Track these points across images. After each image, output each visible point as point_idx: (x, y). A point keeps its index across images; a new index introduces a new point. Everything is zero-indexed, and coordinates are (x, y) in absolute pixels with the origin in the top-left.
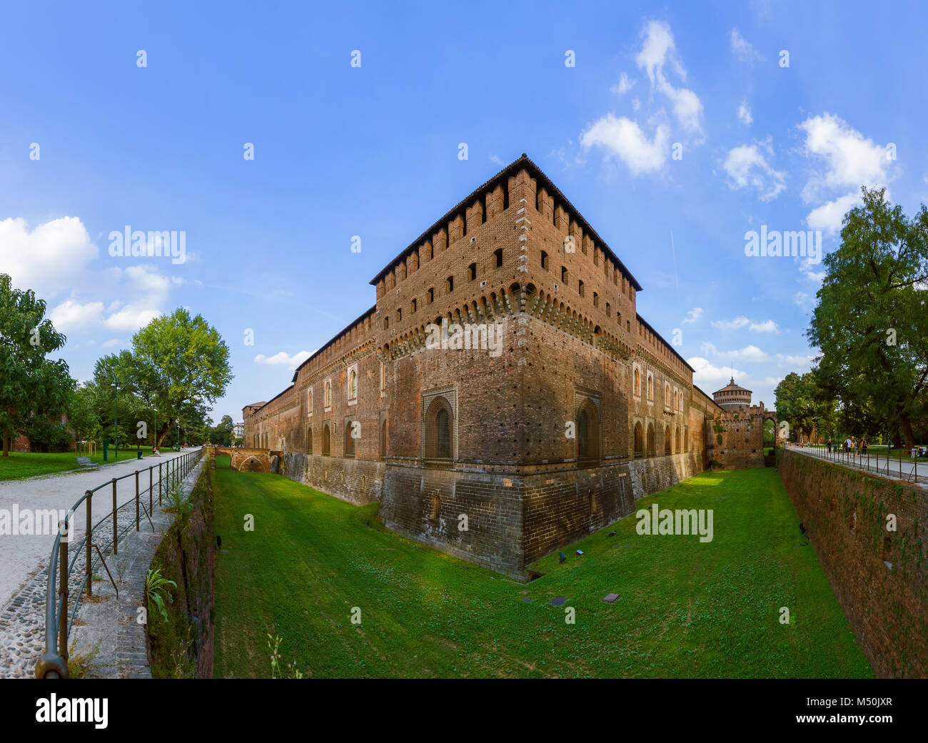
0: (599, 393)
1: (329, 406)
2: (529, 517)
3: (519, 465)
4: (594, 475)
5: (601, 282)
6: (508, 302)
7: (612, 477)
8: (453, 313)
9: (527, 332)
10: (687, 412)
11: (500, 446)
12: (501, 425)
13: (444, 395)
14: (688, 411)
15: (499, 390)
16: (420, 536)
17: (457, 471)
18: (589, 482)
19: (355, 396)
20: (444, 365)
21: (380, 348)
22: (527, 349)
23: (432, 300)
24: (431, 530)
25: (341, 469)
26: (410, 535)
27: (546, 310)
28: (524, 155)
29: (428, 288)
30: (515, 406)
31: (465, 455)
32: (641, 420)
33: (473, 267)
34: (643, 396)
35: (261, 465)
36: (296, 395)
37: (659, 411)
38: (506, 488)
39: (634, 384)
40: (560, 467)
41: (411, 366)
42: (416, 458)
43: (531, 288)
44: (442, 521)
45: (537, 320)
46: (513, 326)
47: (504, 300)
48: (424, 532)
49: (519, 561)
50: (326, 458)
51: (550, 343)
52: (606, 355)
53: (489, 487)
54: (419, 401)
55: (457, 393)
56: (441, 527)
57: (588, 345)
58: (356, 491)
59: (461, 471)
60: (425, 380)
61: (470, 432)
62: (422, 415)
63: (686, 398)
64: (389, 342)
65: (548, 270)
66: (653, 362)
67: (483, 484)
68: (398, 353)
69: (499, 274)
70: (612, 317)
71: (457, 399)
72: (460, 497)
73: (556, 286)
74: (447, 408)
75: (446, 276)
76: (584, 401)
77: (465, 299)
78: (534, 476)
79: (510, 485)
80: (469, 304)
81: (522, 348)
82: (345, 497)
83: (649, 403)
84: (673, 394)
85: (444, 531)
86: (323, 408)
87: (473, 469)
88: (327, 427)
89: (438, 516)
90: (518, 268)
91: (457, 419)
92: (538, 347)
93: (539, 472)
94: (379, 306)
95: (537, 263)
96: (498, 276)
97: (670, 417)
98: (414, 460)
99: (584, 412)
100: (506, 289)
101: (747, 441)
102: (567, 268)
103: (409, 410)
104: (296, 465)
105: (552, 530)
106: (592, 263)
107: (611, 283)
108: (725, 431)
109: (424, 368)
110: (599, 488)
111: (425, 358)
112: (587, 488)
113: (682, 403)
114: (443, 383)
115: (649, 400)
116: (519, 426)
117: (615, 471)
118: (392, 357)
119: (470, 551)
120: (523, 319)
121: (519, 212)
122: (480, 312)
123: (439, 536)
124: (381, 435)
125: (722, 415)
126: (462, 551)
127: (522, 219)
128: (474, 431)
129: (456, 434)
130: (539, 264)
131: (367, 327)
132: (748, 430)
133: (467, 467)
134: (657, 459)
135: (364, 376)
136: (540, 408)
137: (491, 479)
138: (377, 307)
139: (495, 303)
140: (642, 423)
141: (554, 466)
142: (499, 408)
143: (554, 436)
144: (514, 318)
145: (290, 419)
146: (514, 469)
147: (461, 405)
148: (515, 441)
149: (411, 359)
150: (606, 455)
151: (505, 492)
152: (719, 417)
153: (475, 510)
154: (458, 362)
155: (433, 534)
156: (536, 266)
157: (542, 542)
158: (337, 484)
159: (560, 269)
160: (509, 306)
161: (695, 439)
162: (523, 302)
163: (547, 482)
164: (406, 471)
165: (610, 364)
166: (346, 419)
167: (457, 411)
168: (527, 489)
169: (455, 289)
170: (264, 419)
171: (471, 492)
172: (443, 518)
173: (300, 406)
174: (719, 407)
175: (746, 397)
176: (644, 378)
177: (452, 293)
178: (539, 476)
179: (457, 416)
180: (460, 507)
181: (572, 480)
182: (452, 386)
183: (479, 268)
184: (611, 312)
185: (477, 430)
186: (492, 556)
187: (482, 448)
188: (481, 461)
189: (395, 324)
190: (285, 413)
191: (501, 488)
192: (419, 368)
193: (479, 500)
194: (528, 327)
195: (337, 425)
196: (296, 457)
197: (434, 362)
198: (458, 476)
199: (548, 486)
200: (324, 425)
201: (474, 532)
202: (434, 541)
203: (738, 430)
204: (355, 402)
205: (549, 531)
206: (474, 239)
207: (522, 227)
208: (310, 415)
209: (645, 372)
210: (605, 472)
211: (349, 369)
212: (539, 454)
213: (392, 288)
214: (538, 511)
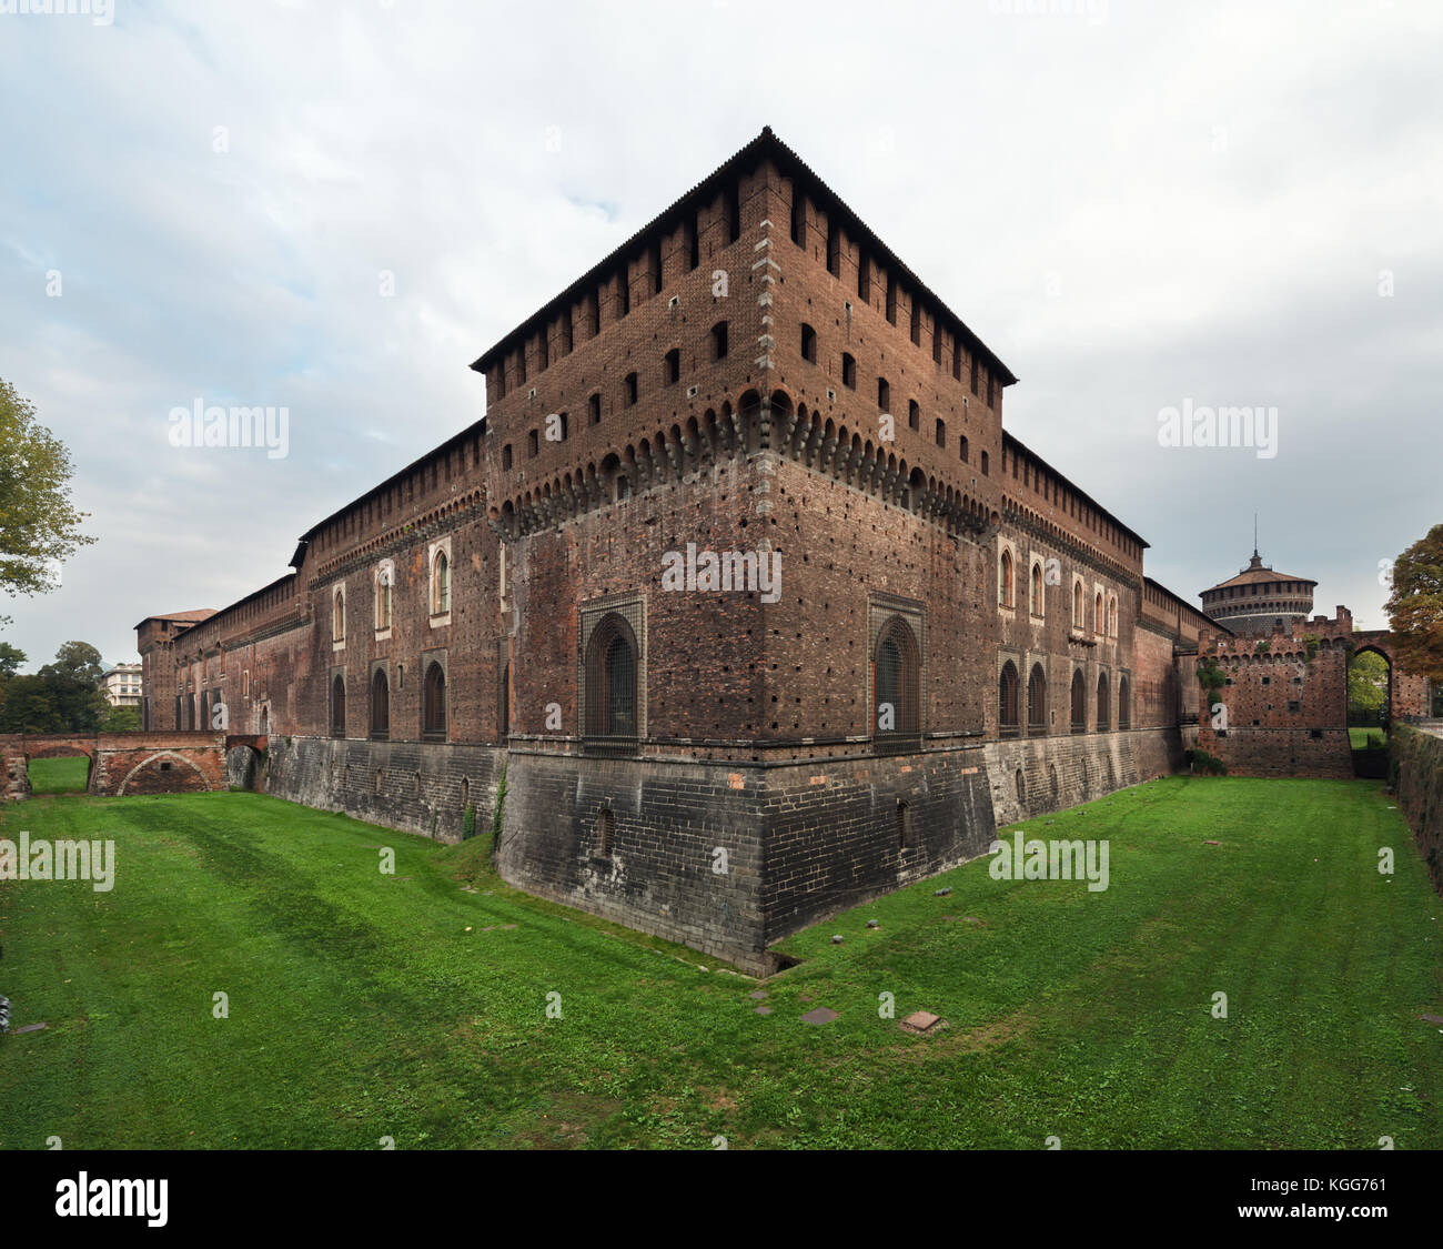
0: (919, 604)
1: (387, 628)
2: (774, 849)
3: (757, 747)
4: (908, 769)
5: (925, 376)
6: (737, 428)
7: (948, 776)
8: (636, 447)
9: (774, 487)
10: (1126, 639)
11: (723, 710)
12: (726, 669)
13: (620, 611)
14: (1131, 639)
15: (721, 602)
16: (573, 894)
17: (644, 761)
18: (897, 782)
19: (448, 608)
20: (621, 551)
21: (494, 509)
22: (774, 521)
23: (598, 420)
24: (595, 880)
25: (415, 766)
26: (554, 893)
27: (810, 443)
28: (767, 131)
29: (590, 393)
30: (749, 632)
31: (660, 728)
32: (1015, 658)
33: (673, 358)
34: (1021, 608)
35: (198, 773)
36: (299, 601)
37: (1058, 637)
38: (734, 792)
39: (999, 583)
40: (838, 752)
41: (560, 552)
42: (568, 738)
43: (780, 399)
44: (616, 859)
45: (793, 463)
46: (747, 476)
47: (730, 424)
48: (582, 885)
49: (756, 935)
50: (379, 745)
51: (820, 509)
52: (937, 527)
53: (703, 790)
54: (574, 623)
55: (646, 606)
56: (615, 872)
57: (898, 509)
58: (447, 812)
59: (653, 761)
60: (586, 580)
61: (669, 684)
62: (580, 650)
63: (1125, 608)
64: (514, 499)
65: (814, 363)
66: (1044, 534)
67: (692, 785)
68: (531, 521)
69: (721, 374)
70: (948, 446)
71: (646, 619)
72: (649, 812)
73: (831, 394)
74: (627, 636)
75: (624, 374)
76: (889, 621)
77: (659, 421)
78: (787, 769)
79: (740, 785)
80: (667, 432)
81: (764, 520)
82: (423, 827)
83: (1033, 621)
84: (1091, 600)
85: (619, 880)
86: (372, 632)
87: (674, 757)
88: (381, 674)
89: (608, 852)
90: (756, 362)
91: (646, 657)
92: (796, 516)
93: (796, 761)
94: (492, 419)
95: (794, 351)
96: (718, 377)
97: (1083, 652)
98: (564, 742)
99: (888, 644)
100: (734, 402)
101: (1294, 706)
102: (855, 356)
103: (555, 638)
104: (301, 765)
105: (822, 874)
106: (907, 340)
107: (948, 377)
108: (1229, 682)
109: (583, 556)
110: (918, 796)
111: (584, 535)
112: (893, 794)
113: (1114, 620)
114: (618, 585)
115: (1035, 615)
116: (757, 671)
117: (951, 761)
118: (521, 529)
119: (667, 917)
120: (768, 462)
121: (758, 247)
122: (686, 448)
123: (610, 891)
124: (502, 690)
125: (1222, 645)
126: (653, 917)
127: (764, 261)
128: (677, 682)
129: (644, 688)
130: (797, 350)
131: (470, 462)
132: (1298, 680)
133: (662, 752)
134: (1053, 741)
135: (467, 567)
136: (799, 635)
137: (707, 775)
138: (488, 422)
139: (714, 430)
140: (1017, 664)
141: (826, 750)
142: (720, 636)
143: (827, 691)
144: (750, 461)
145: (285, 656)
146: (747, 755)
147: (652, 629)
148: (750, 700)
149: (559, 536)
150: (935, 730)
151: (731, 801)
152: (1213, 650)
153: (677, 837)
154: (647, 546)
155: (597, 886)
156: (791, 355)
157: (802, 897)
158: (404, 800)
159: (840, 359)
160: (740, 437)
161: (1148, 701)
162: (766, 427)
163: (813, 781)
164: (549, 764)
165: (944, 544)
166: (426, 656)
167: (646, 644)
168: (771, 794)
169: (642, 400)
170: (211, 655)
171: (670, 801)
172: (618, 854)
173: (313, 624)
174: (1216, 625)
175: (1295, 597)
176: (1023, 568)
177: (634, 407)
178: (796, 769)
179: (646, 652)
180: (650, 832)
181: (864, 778)
182: (636, 593)
183: (684, 360)
184: (947, 436)
185: (681, 679)
186: (707, 925)
187: (691, 714)
188: (688, 740)
189: (525, 462)
190: (272, 641)
191: (724, 791)
192: (573, 555)
193: (682, 816)
194: (775, 478)
195: (406, 671)
196: (302, 747)
197: (604, 543)
198: (646, 771)
199: (813, 788)
200: (374, 672)
201: (675, 878)
202: (601, 901)
203: (1266, 681)
204: (447, 621)
205: (815, 876)
206: (675, 301)
207: (765, 277)
208: (337, 647)
209: (1026, 557)
210: (932, 763)
211: (433, 549)
212: (796, 726)
213: (519, 385)
214: (794, 836)
